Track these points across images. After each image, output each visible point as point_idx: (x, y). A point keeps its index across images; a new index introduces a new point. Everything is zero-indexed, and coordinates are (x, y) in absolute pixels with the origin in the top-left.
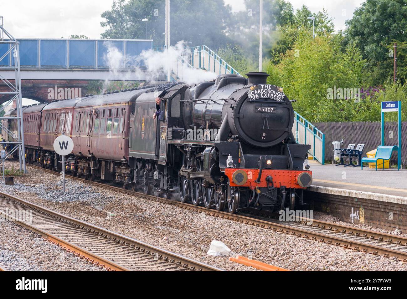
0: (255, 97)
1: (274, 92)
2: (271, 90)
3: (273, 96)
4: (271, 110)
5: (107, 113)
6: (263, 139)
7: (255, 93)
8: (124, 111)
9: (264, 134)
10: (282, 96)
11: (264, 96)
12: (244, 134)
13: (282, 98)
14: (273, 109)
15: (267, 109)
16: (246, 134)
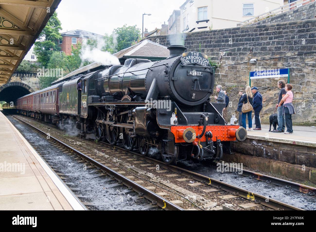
0: (187, 63)
1: (201, 59)
2: (198, 56)
3: (201, 62)
4: (199, 74)
5: (46, 94)
6: (193, 99)
7: (187, 59)
8: (55, 92)
9: (194, 94)
10: (207, 63)
11: (193, 62)
12: (177, 94)
13: (207, 64)
14: (201, 73)
15: (197, 73)
16: (179, 94)
